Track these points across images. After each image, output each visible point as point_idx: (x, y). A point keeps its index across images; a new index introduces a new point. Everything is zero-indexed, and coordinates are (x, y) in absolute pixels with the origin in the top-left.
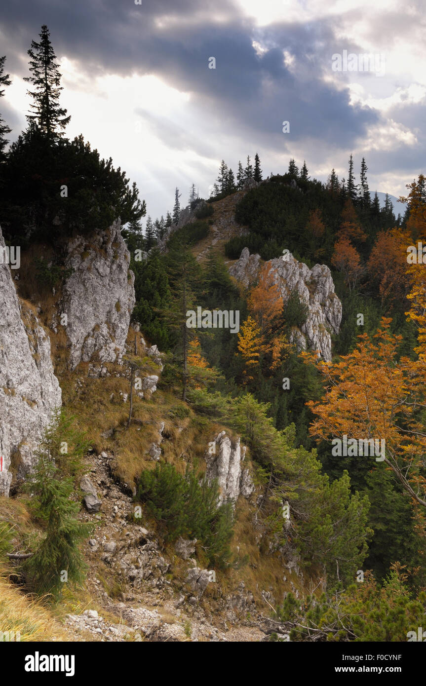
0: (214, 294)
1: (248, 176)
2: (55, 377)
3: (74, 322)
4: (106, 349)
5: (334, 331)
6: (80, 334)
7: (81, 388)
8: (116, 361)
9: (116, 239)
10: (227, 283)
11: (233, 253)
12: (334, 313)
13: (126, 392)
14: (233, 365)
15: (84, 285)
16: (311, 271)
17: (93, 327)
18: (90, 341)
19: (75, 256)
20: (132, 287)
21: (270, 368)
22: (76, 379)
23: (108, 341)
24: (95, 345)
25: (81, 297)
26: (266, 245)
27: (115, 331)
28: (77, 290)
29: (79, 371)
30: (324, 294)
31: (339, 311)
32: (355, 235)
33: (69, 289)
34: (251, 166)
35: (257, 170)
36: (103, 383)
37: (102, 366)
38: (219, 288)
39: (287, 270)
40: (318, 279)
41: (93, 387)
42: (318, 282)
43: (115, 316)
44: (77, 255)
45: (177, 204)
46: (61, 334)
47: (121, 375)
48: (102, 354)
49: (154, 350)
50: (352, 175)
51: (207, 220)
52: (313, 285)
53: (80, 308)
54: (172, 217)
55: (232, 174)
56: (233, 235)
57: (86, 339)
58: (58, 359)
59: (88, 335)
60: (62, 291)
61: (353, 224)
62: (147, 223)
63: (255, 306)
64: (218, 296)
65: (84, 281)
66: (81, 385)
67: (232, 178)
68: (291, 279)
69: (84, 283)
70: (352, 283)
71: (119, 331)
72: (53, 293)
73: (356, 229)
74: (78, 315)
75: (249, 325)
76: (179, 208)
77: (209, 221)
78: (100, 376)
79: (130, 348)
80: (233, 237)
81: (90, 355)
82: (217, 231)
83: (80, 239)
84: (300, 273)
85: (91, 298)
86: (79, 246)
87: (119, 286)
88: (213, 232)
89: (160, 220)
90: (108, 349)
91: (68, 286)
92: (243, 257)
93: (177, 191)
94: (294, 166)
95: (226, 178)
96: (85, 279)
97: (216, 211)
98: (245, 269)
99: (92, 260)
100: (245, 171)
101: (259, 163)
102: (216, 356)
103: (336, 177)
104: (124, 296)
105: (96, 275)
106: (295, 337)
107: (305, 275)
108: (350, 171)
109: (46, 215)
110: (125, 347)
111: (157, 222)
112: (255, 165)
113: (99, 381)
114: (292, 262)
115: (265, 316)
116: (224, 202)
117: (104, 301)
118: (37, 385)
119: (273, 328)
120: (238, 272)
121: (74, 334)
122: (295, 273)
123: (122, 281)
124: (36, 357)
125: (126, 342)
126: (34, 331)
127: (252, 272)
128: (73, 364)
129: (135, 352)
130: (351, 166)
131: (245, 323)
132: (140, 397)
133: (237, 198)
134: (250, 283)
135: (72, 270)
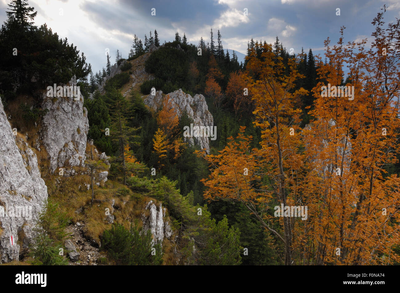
1: (151, 44)
2: (42, 179)
3: (51, 143)
4: (73, 158)
6: (55, 150)
7: (59, 184)
8: (80, 165)
10: (143, 109)
11: (146, 91)
12: (208, 122)
13: (89, 183)
14: (151, 158)
16: (193, 99)
17: (64, 145)
18: (63, 154)
19: (48, 102)
20: (86, 118)
21: (174, 158)
22: (55, 179)
23: (74, 153)
24: (66, 156)
25: (54, 127)
26: (165, 85)
27: (78, 146)
28: (51, 122)
29: (57, 173)
30: (202, 112)
31: (211, 121)
32: (217, 76)
33: (46, 123)
34: (152, 37)
35: (157, 40)
36: (73, 179)
37: (71, 169)
38: (139, 113)
39: (179, 99)
40: (198, 103)
41: (67, 183)
42: (198, 105)
43: (77, 137)
44: (49, 100)
45: (109, 62)
46: (43, 151)
47: (84, 173)
48: (71, 162)
49: (104, 155)
50: (213, 40)
51: (128, 72)
52: (195, 107)
53: (54, 134)
54: (106, 71)
55: (141, 43)
56: (145, 80)
57: (59, 153)
58: (43, 167)
59: (61, 150)
60: (42, 124)
61: (216, 69)
63: (162, 122)
64: (138, 117)
65: (55, 117)
66: (59, 182)
67: (141, 45)
68: (182, 104)
69: (55, 118)
70: (218, 104)
71: (80, 146)
72: (35, 125)
73: (217, 72)
74: (53, 138)
75: (159, 134)
76: (110, 65)
77: (130, 72)
78: (71, 175)
79: (89, 156)
81: (63, 163)
82: (135, 78)
84: (187, 100)
85: (61, 127)
87: (78, 118)
88: (132, 79)
89: (98, 73)
90: (75, 157)
91: (45, 120)
92: (152, 93)
93: (108, 55)
94: (178, 36)
95: (138, 46)
96: (56, 116)
97: (133, 65)
98: (154, 100)
99: (59, 103)
100: (149, 41)
101: (157, 35)
102: (140, 154)
103: (203, 41)
104: (82, 124)
105: (63, 112)
106: (187, 138)
107: (190, 101)
108: (212, 38)
109: (26, 76)
110: (85, 155)
111: (97, 75)
112: (155, 37)
113: (71, 179)
114: (182, 94)
115: (168, 128)
116: (137, 60)
117: (70, 128)
118: (31, 186)
119: (174, 134)
120: (150, 102)
121: (52, 151)
122: (184, 101)
123: (80, 114)
124: (28, 168)
125: (85, 152)
126: (25, 152)
127: (158, 102)
128: (52, 169)
129: (92, 158)
130: (212, 35)
131: (157, 132)
132: (98, 185)
133: (145, 57)
134: (157, 108)
135: (47, 110)
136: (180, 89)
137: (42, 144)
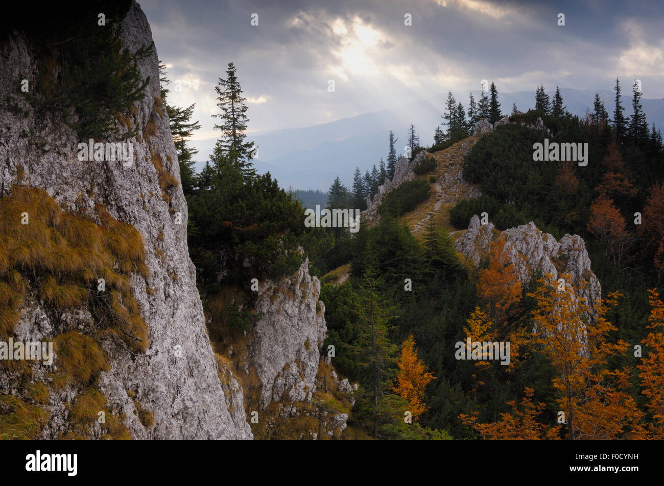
0: (436, 276)
1: (484, 111)
2: (247, 424)
3: (265, 363)
4: (296, 388)
5: (592, 319)
6: (270, 374)
7: (271, 429)
8: (306, 399)
9: (304, 279)
10: (452, 261)
11: (460, 221)
12: (590, 297)
13: (316, 431)
14: (459, 367)
15: (274, 327)
16: (559, 243)
17: (283, 367)
18: (280, 381)
19: (264, 300)
20: (323, 319)
21: (506, 371)
22: (267, 420)
23: (298, 380)
24: (285, 385)
25: (271, 338)
26: (501, 211)
27: (304, 370)
28: (267, 331)
29: (270, 411)
30: (577, 272)
31: (597, 294)
32: (621, 189)
33: (260, 331)
34: (486, 98)
35: (494, 104)
36: (293, 423)
37: (292, 406)
38: (442, 268)
39: (528, 244)
40: (569, 254)
41: (283, 427)
42: (569, 257)
43: (304, 354)
44: (266, 298)
45: (392, 151)
46: (252, 375)
47: (310, 414)
48: (292, 394)
49: (345, 384)
50: (620, 105)
51: (428, 177)
52: (562, 262)
53: (270, 349)
54: (386, 169)
55: (461, 109)
56: (461, 196)
57: (276, 380)
58: (250, 400)
59: (279, 375)
60: (253, 333)
61: (619, 175)
62: (354, 177)
63: (487, 293)
64: (440, 278)
65: (274, 323)
66: (272, 426)
67: (462, 114)
68: (532, 254)
69: (273, 325)
70: (617, 255)
71: (308, 370)
72: (244, 335)
73: (622, 180)
74: (268, 356)
75: (477, 318)
76: (395, 156)
77: (431, 177)
78: (290, 415)
79: (320, 383)
80: (461, 200)
81: (280, 394)
82: (441, 191)
83: (269, 283)
84: (544, 246)
85: (281, 339)
86: (268, 290)
87: (308, 325)
88: (435, 193)
89: (371, 172)
90: (298, 388)
91: (258, 328)
92: (472, 227)
93: (392, 136)
94: (543, 95)
95: (454, 115)
96: (274, 321)
97: (439, 163)
98: (475, 242)
99: (280, 303)
100: (479, 105)
101: (496, 95)
102: (438, 356)
103: (601, 104)
104: (313, 333)
105: (285, 317)
106: (538, 330)
107: (551, 249)
108: (617, 100)
109: (236, 258)
110: (315, 383)
111: (367, 176)
112: (491, 97)
113: (289, 421)
114: (534, 233)
115: (497, 306)
116: (450, 151)
117: (294, 341)
118: (232, 436)
119: (510, 320)
120: (466, 246)
121: (265, 375)
122: (538, 248)
123: (311, 319)
124: (231, 409)
125: (317, 377)
126: (229, 385)
127: (484, 246)
128: (264, 405)
129: (325, 388)
130: (618, 93)
131: (473, 315)
132: (330, 435)
133: (466, 145)
134: (481, 260)
135: (262, 314)
136: (532, 223)
137: (252, 364)
